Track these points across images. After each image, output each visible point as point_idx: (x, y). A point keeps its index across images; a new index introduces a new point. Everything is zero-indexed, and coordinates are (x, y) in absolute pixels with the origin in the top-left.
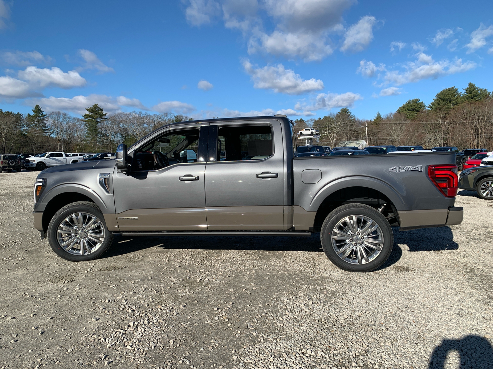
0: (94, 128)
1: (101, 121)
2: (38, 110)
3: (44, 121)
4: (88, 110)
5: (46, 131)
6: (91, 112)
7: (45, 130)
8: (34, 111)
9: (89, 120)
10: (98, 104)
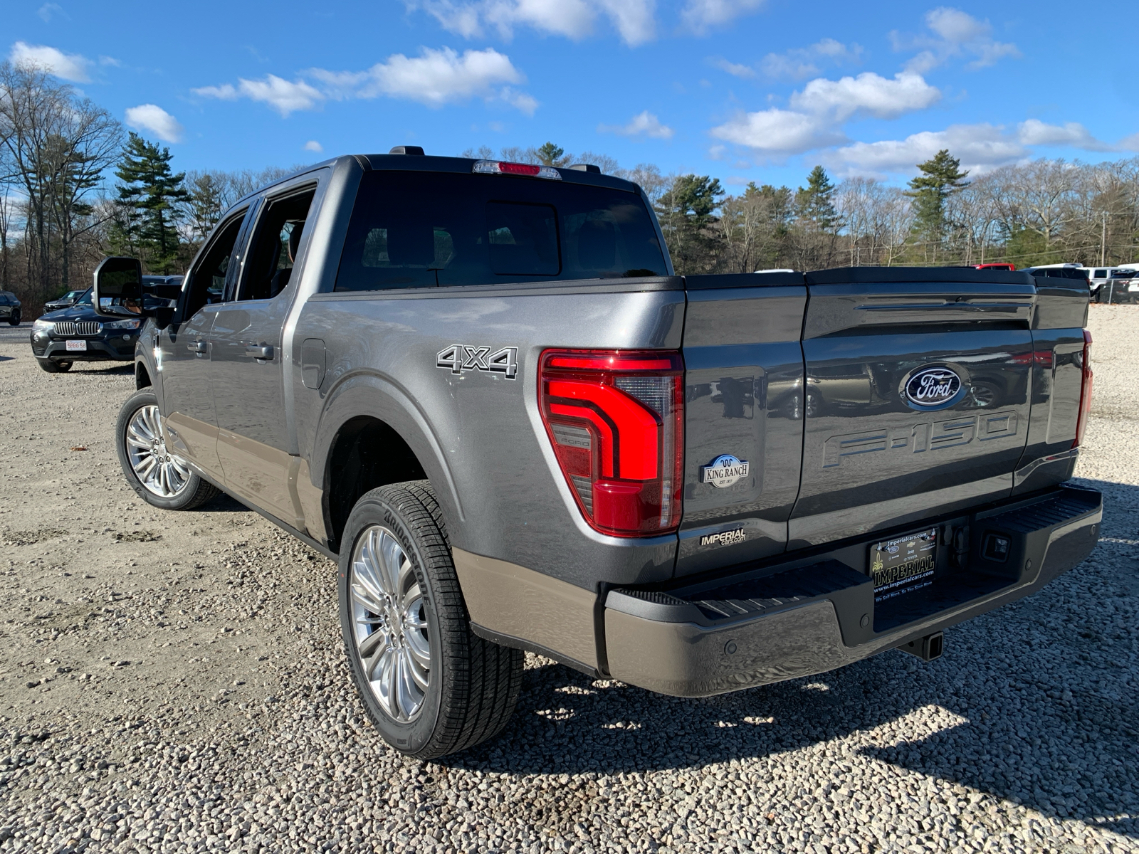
0: (933, 211)
1: (953, 191)
2: (819, 178)
3: (829, 202)
4: (922, 168)
5: (832, 223)
6: (930, 172)
7: (829, 221)
8: (811, 181)
9: (923, 191)
10: (947, 151)
